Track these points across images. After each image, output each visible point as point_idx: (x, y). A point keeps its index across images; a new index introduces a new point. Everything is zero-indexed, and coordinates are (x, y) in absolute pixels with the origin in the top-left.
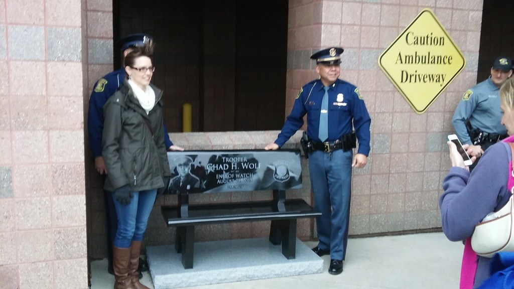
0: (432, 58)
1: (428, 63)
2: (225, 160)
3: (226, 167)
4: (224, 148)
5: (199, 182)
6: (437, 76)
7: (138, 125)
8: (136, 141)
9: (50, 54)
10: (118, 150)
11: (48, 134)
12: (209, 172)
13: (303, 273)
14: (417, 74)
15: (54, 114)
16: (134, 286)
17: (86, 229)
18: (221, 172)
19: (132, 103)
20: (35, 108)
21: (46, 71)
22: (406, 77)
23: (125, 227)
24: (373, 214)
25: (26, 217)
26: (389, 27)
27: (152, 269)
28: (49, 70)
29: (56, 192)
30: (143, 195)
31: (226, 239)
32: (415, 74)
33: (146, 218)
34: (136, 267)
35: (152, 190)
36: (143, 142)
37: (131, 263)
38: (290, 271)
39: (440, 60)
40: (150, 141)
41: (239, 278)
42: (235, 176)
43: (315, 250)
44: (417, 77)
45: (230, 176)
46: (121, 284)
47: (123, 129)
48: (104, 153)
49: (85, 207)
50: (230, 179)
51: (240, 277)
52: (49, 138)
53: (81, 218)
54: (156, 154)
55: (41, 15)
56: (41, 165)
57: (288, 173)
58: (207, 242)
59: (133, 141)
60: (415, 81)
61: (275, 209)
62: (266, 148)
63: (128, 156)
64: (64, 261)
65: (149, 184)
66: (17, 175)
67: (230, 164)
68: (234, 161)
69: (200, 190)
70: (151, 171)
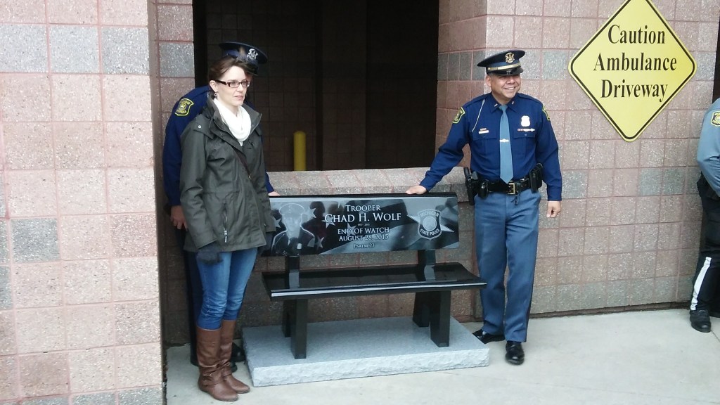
0: (647, 61)
1: (642, 69)
2: (350, 208)
3: (351, 218)
4: (348, 192)
5: (314, 239)
6: (654, 88)
7: (228, 161)
8: (227, 182)
9: (106, 65)
10: (201, 196)
11: (106, 175)
12: (327, 225)
13: (460, 367)
14: (625, 84)
15: (114, 146)
16: (225, 381)
17: (158, 304)
18: (344, 225)
19: (219, 131)
20: (88, 138)
21: (101, 88)
22: (609, 89)
23: (213, 301)
24: (562, 284)
25: (77, 287)
26: (583, 18)
27: (249, 358)
28: (106, 86)
29: (118, 252)
30: (237, 257)
31: (352, 318)
32: (622, 84)
33: (240, 289)
34: (228, 355)
35: (250, 250)
36: (235, 183)
37: (221, 351)
38: (442, 363)
39: (658, 64)
40: (245, 182)
41: (370, 373)
42: (364, 231)
43: (478, 334)
44: (626, 88)
45: (357, 231)
46: (207, 378)
47: (208, 167)
48: (182, 200)
49: (157, 272)
50: (357, 235)
51: (371, 370)
52: (106, 180)
53: (152, 288)
54: (254, 200)
55: (93, 11)
56: (96, 217)
57: (438, 227)
58: (325, 322)
59: (221, 183)
60: (623, 96)
61: (421, 277)
62: (409, 192)
63: (215, 204)
64: (130, 346)
65: (246, 241)
66: (64, 229)
67: (356, 214)
68: (362, 210)
69: (315, 251)
70: (247, 224)
